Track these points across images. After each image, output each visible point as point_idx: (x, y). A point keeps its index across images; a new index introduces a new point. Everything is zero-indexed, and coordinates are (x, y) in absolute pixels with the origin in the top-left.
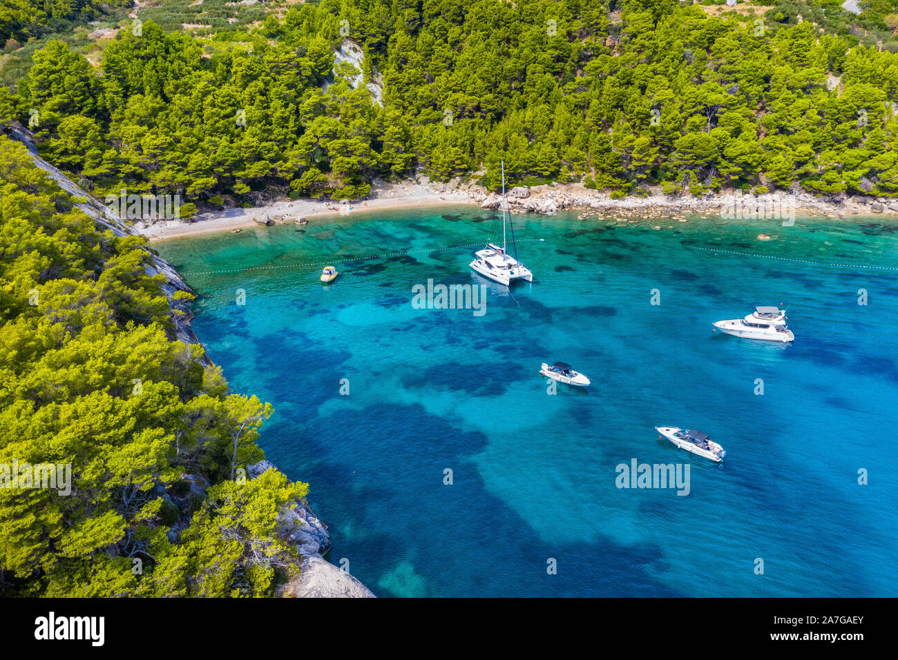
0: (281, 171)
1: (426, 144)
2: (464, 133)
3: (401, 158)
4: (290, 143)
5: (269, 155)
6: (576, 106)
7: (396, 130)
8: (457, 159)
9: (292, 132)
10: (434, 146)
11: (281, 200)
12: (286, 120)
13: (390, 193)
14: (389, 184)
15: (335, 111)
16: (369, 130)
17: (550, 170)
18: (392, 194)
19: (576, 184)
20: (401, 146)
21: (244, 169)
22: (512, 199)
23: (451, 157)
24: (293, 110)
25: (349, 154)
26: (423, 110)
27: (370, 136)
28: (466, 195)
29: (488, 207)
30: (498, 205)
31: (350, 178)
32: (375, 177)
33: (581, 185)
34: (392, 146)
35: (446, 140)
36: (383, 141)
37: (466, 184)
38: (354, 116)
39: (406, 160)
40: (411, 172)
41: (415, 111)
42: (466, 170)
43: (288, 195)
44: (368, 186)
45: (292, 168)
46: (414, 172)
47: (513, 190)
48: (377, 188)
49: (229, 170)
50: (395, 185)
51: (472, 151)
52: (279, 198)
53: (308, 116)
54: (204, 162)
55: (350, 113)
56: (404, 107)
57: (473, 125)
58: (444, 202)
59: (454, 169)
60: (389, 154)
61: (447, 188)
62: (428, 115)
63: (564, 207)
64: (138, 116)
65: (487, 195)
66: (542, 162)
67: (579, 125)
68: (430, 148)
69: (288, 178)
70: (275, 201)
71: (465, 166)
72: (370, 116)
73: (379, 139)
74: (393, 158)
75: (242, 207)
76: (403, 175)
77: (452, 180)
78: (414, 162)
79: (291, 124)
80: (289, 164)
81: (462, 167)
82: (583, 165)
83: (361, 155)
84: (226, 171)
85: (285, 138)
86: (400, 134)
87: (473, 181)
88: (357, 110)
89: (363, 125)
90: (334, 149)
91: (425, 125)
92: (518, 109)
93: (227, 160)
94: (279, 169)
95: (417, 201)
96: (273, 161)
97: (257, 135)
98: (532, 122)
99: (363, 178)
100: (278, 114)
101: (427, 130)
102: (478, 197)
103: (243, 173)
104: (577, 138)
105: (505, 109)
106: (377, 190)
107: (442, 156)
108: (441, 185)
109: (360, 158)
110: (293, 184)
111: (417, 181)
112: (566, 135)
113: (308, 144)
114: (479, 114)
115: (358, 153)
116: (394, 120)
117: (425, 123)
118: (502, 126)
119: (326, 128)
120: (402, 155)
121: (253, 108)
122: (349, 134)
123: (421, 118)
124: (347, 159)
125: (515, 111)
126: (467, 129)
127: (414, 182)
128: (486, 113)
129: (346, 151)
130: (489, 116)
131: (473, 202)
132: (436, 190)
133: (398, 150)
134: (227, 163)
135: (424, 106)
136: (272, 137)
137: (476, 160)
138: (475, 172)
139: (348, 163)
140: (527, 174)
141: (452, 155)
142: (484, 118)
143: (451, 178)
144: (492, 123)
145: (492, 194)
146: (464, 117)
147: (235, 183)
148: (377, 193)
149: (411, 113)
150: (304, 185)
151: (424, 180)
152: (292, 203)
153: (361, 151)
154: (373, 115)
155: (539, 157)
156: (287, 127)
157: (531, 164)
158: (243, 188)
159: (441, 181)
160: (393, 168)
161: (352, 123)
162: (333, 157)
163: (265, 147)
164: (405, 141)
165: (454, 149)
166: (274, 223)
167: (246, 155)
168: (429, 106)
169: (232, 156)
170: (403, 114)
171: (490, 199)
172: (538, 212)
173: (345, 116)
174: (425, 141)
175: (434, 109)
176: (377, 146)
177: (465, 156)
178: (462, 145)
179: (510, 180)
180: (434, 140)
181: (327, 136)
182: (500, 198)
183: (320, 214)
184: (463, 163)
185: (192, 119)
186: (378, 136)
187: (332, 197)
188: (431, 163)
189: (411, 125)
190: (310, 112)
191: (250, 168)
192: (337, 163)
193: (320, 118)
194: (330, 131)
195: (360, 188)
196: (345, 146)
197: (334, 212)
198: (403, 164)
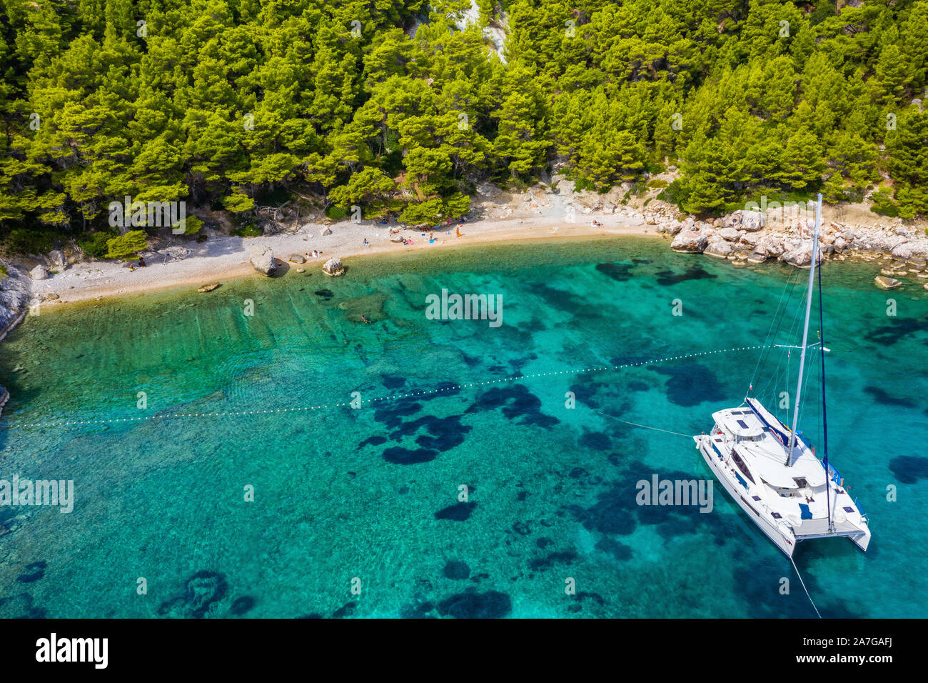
0: (315, 171)
1: (572, 125)
2: (638, 106)
3: (527, 148)
4: (338, 121)
5: (297, 142)
6: (846, 58)
7: (523, 99)
8: (627, 152)
9: (347, 103)
10: (586, 127)
11: (314, 221)
12: (338, 81)
13: (505, 210)
14: (506, 194)
15: (423, 68)
16: (475, 100)
17: (807, 177)
18: (509, 211)
19: (855, 206)
20: (528, 127)
21: (247, 168)
22: (732, 233)
23: (615, 149)
24: (350, 63)
25: (436, 142)
26: (570, 68)
27: (478, 109)
28: (639, 216)
29: (684, 247)
30: (705, 245)
31: (434, 186)
32: (482, 180)
33: (865, 206)
34: (513, 128)
35: (606, 119)
36: (498, 119)
37: (640, 196)
38: (453, 76)
39: (536, 153)
40: (544, 173)
41: (557, 70)
42: (639, 171)
43: (328, 213)
44: (467, 198)
45: (332, 166)
46: (549, 171)
47: (733, 216)
48: (485, 199)
49: (219, 169)
50: (515, 196)
51: (650, 138)
52: (312, 216)
53: (376, 75)
54: (164, 155)
55: (447, 71)
56: (539, 64)
57: (655, 92)
58: (600, 230)
59: (618, 169)
60: (507, 141)
61: (606, 203)
62: (578, 75)
63: (834, 252)
64: (68, 70)
65: (680, 220)
66: (792, 163)
67: (858, 93)
68: (580, 132)
69: (325, 183)
70: (303, 223)
71: (639, 164)
72: (481, 76)
73: (493, 115)
74: (514, 148)
75: (242, 235)
76: (527, 179)
77: (615, 189)
78: (550, 154)
79: (346, 88)
80: (329, 160)
81: (633, 166)
82: (870, 169)
83: (458, 144)
84: (213, 170)
85: (332, 112)
86: (528, 106)
87: (652, 193)
88: (458, 66)
89: (465, 91)
90: (408, 133)
91: (571, 91)
92: (734, 66)
93: (214, 152)
94: (310, 167)
95: (551, 227)
96: (301, 152)
97: (280, 106)
98: (763, 87)
99: (460, 183)
100: (325, 71)
101: (574, 101)
102: (664, 223)
103: (242, 175)
104: (857, 117)
105: (707, 67)
106: (485, 204)
107: (599, 146)
108: (594, 197)
109: (454, 150)
110: (334, 194)
111: (553, 188)
112: (834, 110)
113: (367, 122)
114: (664, 73)
115: (451, 140)
116: (520, 81)
117: (572, 88)
118: (706, 94)
119: (400, 95)
120: (529, 144)
121: (283, 60)
122: (439, 107)
123: (566, 79)
124: (428, 152)
125: (729, 67)
126: (643, 99)
127: (549, 190)
128: (676, 72)
129: (431, 138)
130: (682, 77)
131: (652, 232)
132: (586, 205)
133: (523, 135)
134: (214, 158)
135: (571, 60)
136: (310, 110)
137: (657, 154)
138: (655, 174)
139: (431, 159)
140: (760, 183)
141: (617, 145)
142: (672, 79)
143: (613, 185)
144: (687, 89)
145: (690, 220)
146: (639, 79)
147: (230, 193)
148: (483, 209)
149: (549, 73)
150: (352, 196)
151: (566, 186)
152: (332, 227)
153: (456, 137)
154: (484, 75)
155: (786, 153)
156: (338, 95)
157: (770, 167)
158: (241, 202)
159: (595, 189)
160: (513, 165)
161: (447, 85)
162: (407, 146)
163: (289, 128)
164: (537, 119)
165: (621, 134)
166: (288, 267)
167: (253, 142)
168: (579, 61)
169: (225, 145)
170: (538, 73)
171: (689, 232)
172: (785, 263)
173: (438, 76)
174: (571, 119)
175: (588, 66)
176: (487, 126)
177: (640, 146)
178: (635, 127)
179: (727, 194)
180: (586, 119)
181: (400, 109)
182: (706, 229)
183: (375, 250)
184: (636, 159)
185: (174, 78)
186: (492, 109)
187: (402, 218)
188: (579, 158)
189: (549, 92)
190: (381, 68)
191: (257, 166)
192: (412, 159)
193: (395, 78)
194: (406, 100)
195: (451, 203)
196: (431, 128)
197: (402, 247)
198: (530, 160)
